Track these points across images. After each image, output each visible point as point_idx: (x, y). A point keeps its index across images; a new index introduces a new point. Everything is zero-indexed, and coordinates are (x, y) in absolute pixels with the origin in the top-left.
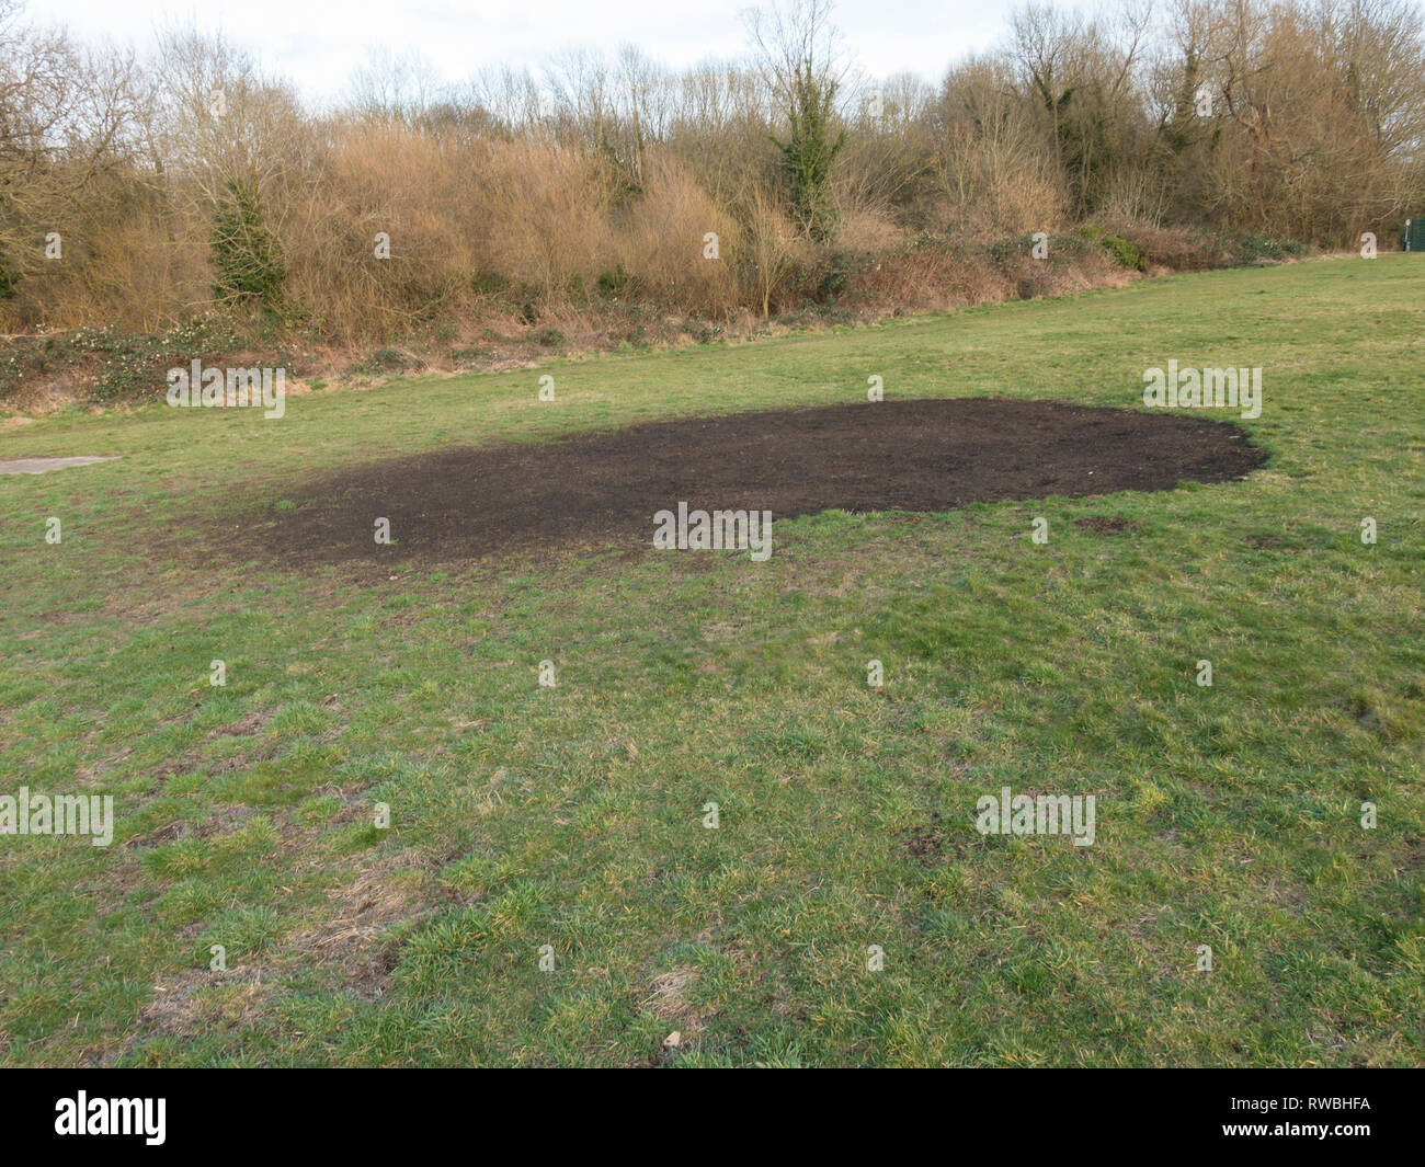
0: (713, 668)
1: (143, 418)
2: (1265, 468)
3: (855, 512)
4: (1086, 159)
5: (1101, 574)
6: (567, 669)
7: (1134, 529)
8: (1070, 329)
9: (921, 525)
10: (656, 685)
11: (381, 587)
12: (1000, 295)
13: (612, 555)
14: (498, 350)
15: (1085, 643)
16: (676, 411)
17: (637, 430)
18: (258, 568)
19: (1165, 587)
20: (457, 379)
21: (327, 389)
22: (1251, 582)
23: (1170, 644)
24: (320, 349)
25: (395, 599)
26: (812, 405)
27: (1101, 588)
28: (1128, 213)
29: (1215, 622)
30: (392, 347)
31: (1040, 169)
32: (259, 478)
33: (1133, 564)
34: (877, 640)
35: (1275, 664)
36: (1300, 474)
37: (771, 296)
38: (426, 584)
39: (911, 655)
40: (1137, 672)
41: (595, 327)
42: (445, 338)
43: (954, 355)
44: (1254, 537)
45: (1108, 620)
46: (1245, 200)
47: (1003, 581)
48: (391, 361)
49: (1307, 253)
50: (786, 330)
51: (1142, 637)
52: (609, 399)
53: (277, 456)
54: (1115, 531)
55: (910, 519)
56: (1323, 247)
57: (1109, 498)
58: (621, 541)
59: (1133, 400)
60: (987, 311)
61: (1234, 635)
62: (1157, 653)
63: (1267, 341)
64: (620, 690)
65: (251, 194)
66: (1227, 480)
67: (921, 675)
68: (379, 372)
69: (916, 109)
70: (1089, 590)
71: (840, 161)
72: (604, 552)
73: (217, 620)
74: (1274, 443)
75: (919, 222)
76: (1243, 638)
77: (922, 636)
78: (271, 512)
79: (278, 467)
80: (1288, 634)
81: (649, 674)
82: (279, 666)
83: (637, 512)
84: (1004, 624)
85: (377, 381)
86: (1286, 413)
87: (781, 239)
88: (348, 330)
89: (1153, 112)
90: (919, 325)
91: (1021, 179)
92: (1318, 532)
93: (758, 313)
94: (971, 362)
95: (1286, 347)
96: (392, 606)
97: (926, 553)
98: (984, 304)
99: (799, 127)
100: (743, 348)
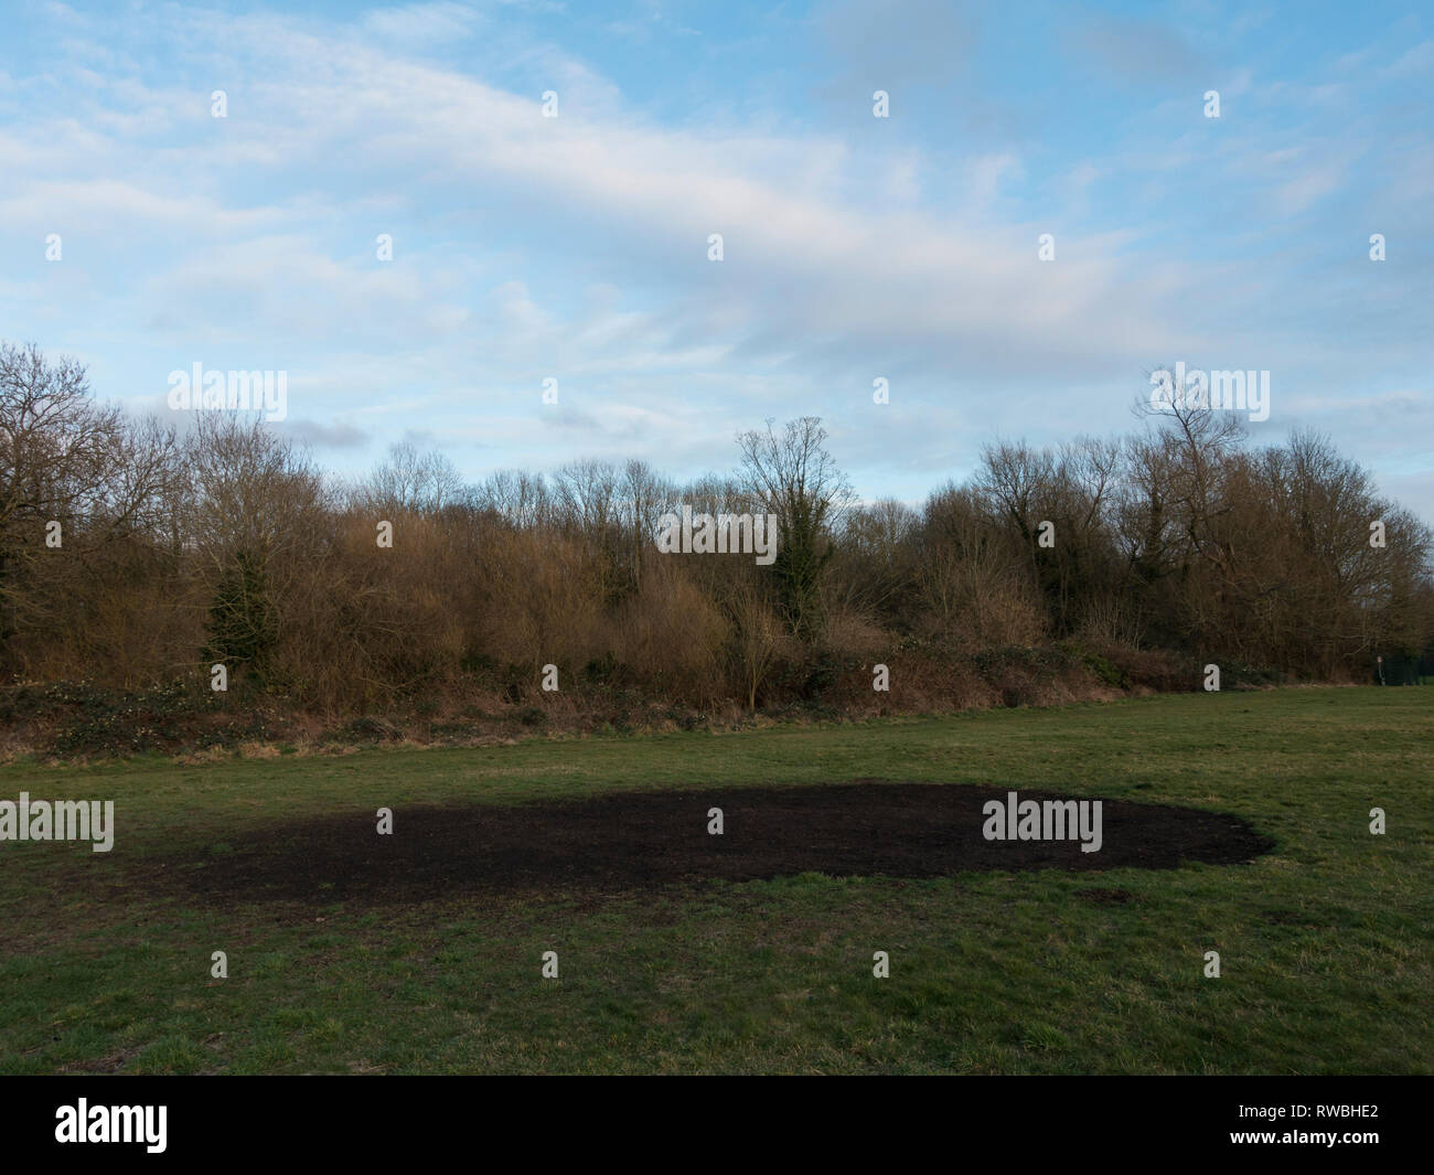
0: (666, 1019)
1: (98, 772)
2: (1272, 854)
3: (835, 877)
4: (1064, 585)
5: (1106, 941)
6: (496, 1014)
7: (1139, 901)
8: (1057, 733)
9: (907, 891)
10: (597, 1035)
11: (305, 926)
12: (986, 702)
13: (566, 905)
14: (477, 725)
15: (1093, 1009)
16: (653, 783)
17: (611, 799)
18: (172, 905)
19: (1178, 957)
20: (432, 750)
21: (297, 754)
22: (1274, 956)
23: (1190, 1012)
24: (297, 714)
25: (317, 938)
26: (795, 784)
27: (1107, 955)
28: (1107, 634)
29: (1238, 992)
30: (370, 717)
31: (1020, 588)
32: (201, 823)
33: (1140, 933)
34: (855, 998)
35: (1313, 1038)
36: (1311, 861)
37: (758, 689)
38: (355, 926)
39: (894, 1014)
40: (1156, 1040)
41: (579, 707)
42: (426, 712)
43: (940, 749)
44: (1270, 913)
45: (1117, 987)
46: (1219, 628)
47: (997, 945)
48: (368, 730)
49: (1285, 682)
50: (771, 722)
51: (1155, 1004)
52: (585, 772)
53: (227, 806)
54: (1117, 903)
55: (895, 884)
56: (1300, 677)
57: (1109, 874)
58: (579, 894)
59: (1126, 791)
60: (973, 715)
61: (1263, 1007)
62: (1175, 1021)
63: (1257, 749)
64: (554, 1039)
65: (257, 565)
66: (1232, 863)
67: (906, 1036)
68: (353, 741)
69: (901, 532)
70: (1093, 957)
71: (829, 571)
72: (556, 903)
73: (110, 952)
74: (1279, 832)
75: (905, 628)
76: (1273, 1010)
77: (906, 994)
78: (205, 853)
79: (225, 815)
80: (1323, 1007)
81: (590, 1024)
82: (165, 1001)
83: (599, 868)
84: (1000, 987)
85: (350, 750)
86: (1287, 808)
87: (769, 636)
88: (329, 699)
89: (1124, 546)
90: (905, 725)
91: (1002, 596)
92: (1339, 911)
93: (744, 704)
94: (959, 755)
95: (1276, 754)
96: (311, 946)
97: (912, 917)
98: (970, 709)
99: (791, 537)
100: (728, 736)
